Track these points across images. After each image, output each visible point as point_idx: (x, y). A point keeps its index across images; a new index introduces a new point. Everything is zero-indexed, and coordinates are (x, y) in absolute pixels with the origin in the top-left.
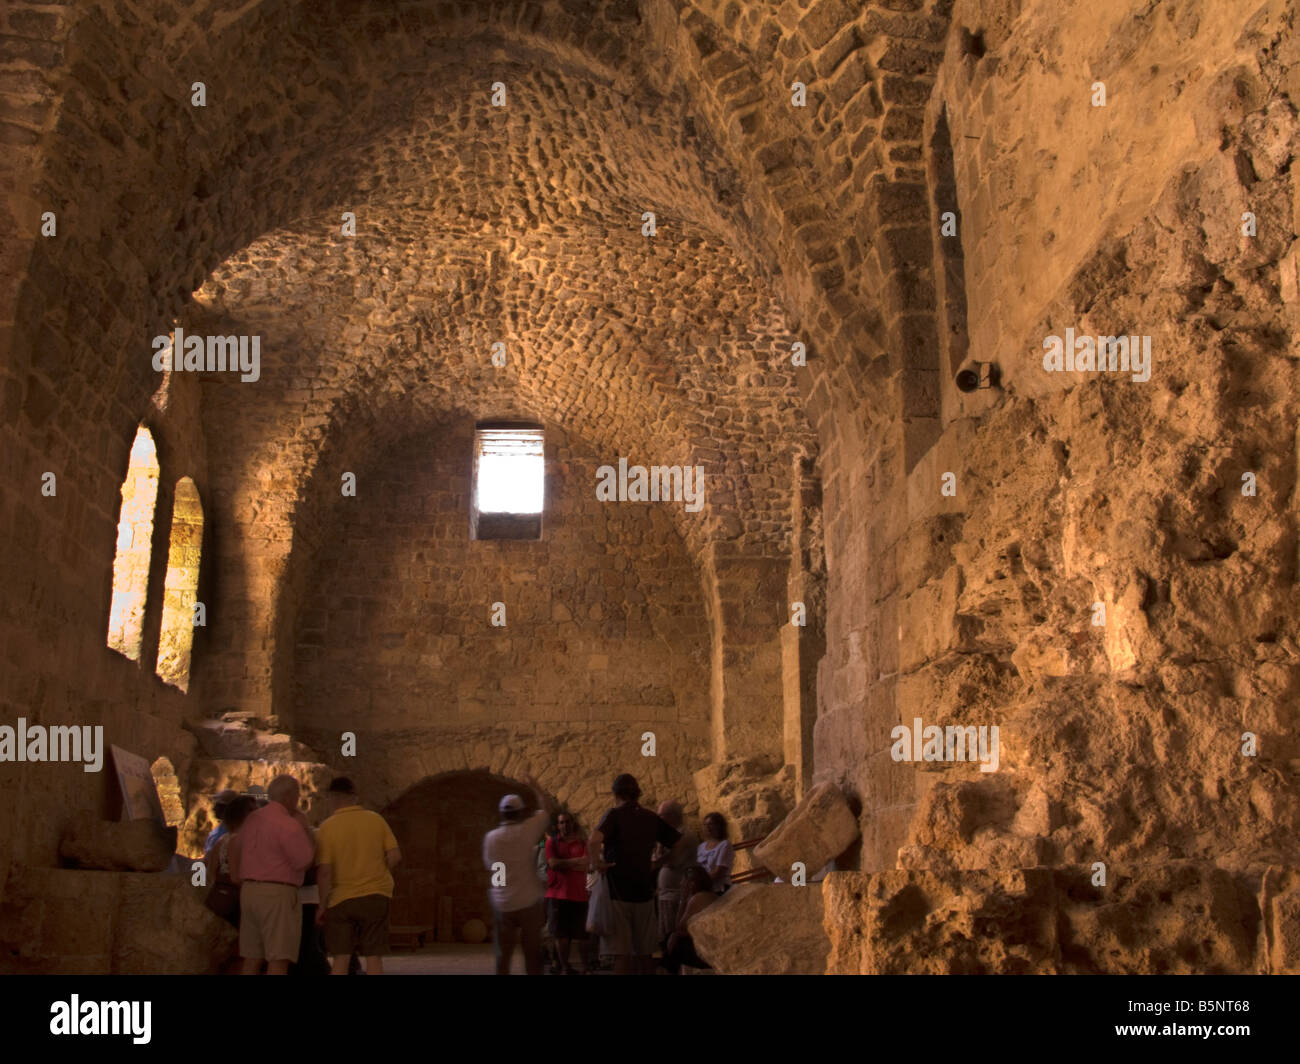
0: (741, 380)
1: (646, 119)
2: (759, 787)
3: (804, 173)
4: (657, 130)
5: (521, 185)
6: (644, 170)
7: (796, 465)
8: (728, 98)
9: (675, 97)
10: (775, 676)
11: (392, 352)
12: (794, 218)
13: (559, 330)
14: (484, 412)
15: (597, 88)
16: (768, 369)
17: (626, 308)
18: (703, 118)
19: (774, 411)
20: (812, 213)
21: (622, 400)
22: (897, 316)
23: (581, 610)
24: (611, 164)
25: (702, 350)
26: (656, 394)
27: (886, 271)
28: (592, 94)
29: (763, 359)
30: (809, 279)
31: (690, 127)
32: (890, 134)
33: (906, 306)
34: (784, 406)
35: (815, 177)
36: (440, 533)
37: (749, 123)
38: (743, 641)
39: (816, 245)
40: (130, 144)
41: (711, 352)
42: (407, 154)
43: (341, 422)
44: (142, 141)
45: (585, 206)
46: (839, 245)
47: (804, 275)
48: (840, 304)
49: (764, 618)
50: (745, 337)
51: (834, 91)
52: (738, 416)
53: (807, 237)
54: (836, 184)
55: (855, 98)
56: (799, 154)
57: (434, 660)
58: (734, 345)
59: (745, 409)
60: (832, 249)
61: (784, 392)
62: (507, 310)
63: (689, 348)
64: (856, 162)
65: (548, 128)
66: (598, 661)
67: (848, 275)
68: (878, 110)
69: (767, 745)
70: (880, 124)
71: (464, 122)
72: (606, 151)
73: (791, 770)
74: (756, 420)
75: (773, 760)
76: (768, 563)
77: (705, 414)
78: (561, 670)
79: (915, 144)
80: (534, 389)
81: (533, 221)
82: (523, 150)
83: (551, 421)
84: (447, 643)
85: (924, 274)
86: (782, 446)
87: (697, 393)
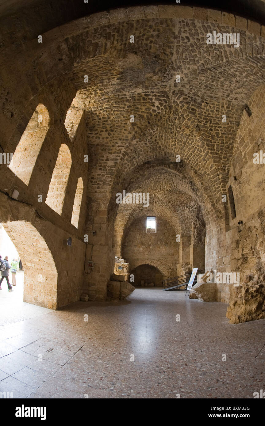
0: (186, 212)
1: (183, 180)
2: (187, 267)
3: (209, 191)
4: (185, 182)
5: (161, 186)
6: (180, 186)
7: (193, 223)
8: (199, 180)
9: (189, 178)
10: (189, 252)
11: (138, 207)
12: (208, 197)
13: (161, 205)
14: (148, 215)
15: (177, 176)
16: (190, 210)
17: (171, 202)
18: (194, 181)
19: (190, 216)
20: (211, 196)
21: (169, 214)
22: (224, 211)
23: (162, 243)
24: (175, 185)
25: (181, 208)
26: (174, 214)
27: (222, 205)
28: (176, 176)
29: (189, 209)
30: (210, 205)
31: (191, 182)
32: (222, 187)
33: (225, 210)
34: (192, 215)
35: (211, 191)
36: (142, 231)
37: (202, 183)
38: (185, 247)
39: (212, 200)
40: (120, 184)
41: (182, 208)
42: (147, 183)
43: (130, 216)
44: (121, 184)
45: (169, 189)
46: (214, 201)
47: (209, 204)
48: (215, 208)
49: (188, 244)
50: (187, 206)
51: (214, 180)
52: (185, 217)
53: (210, 199)
54: (214, 192)
55: (217, 182)
56: (208, 188)
57: (141, 249)
58: (185, 207)
59: (186, 216)
60: (213, 201)
61: (192, 214)
62: (154, 202)
63: (179, 207)
64: (217, 190)
65: (167, 180)
66: (164, 249)
67: (216, 205)
68: (221, 184)
69: (188, 261)
70: (221, 186)
71: (156, 178)
72: (175, 183)
73: (191, 265)
74: (188, 217)
75: (188, 263)
76: (188, 237)
77: (181, 216)
78: (159, 251)
79: (225, 189)
80: (156, 212)
81: (161, 191)
82: (163, 182)
83: (158, 216)
84: (143, 247)
85: (227, 206)
86: (191, 221)
87: (180, 213)
